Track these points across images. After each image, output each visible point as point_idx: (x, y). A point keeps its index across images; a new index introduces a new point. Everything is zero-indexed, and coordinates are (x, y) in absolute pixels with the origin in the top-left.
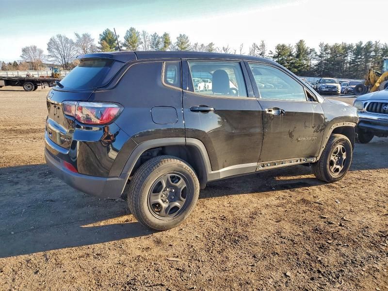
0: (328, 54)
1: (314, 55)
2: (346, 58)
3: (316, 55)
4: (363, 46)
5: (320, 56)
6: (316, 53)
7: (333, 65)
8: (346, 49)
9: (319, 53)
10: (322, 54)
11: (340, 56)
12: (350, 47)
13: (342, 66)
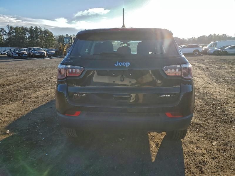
0: (13, 32)
1: (5, 32)
2: (25, 35)
3: (6, 33)
4: (33, 29)
5: (9, 34)
6: (5, 31)
7: (18, 39)
8: (24, 30)
9: (7, 32)
10: (9, 32)
11: (22, 34)
12: (26, 29)
13: (24, 40)
